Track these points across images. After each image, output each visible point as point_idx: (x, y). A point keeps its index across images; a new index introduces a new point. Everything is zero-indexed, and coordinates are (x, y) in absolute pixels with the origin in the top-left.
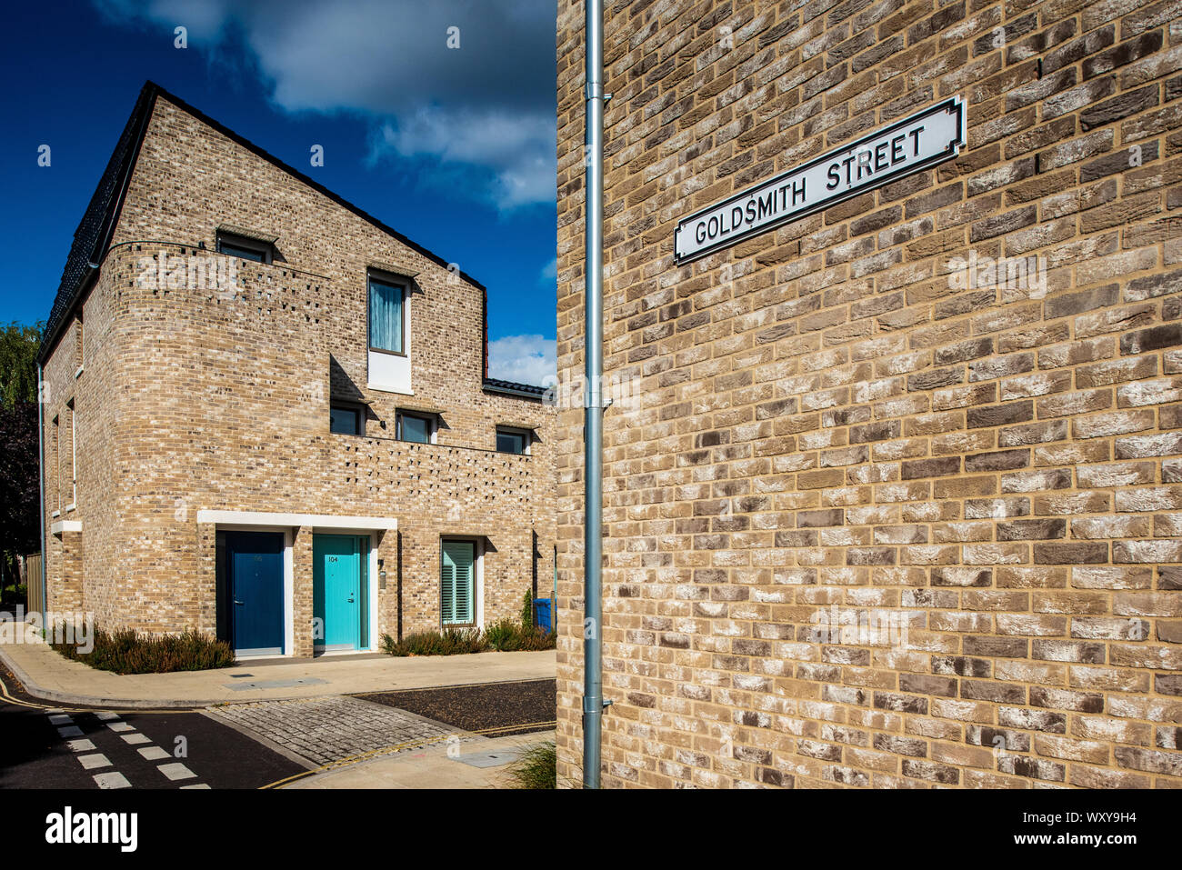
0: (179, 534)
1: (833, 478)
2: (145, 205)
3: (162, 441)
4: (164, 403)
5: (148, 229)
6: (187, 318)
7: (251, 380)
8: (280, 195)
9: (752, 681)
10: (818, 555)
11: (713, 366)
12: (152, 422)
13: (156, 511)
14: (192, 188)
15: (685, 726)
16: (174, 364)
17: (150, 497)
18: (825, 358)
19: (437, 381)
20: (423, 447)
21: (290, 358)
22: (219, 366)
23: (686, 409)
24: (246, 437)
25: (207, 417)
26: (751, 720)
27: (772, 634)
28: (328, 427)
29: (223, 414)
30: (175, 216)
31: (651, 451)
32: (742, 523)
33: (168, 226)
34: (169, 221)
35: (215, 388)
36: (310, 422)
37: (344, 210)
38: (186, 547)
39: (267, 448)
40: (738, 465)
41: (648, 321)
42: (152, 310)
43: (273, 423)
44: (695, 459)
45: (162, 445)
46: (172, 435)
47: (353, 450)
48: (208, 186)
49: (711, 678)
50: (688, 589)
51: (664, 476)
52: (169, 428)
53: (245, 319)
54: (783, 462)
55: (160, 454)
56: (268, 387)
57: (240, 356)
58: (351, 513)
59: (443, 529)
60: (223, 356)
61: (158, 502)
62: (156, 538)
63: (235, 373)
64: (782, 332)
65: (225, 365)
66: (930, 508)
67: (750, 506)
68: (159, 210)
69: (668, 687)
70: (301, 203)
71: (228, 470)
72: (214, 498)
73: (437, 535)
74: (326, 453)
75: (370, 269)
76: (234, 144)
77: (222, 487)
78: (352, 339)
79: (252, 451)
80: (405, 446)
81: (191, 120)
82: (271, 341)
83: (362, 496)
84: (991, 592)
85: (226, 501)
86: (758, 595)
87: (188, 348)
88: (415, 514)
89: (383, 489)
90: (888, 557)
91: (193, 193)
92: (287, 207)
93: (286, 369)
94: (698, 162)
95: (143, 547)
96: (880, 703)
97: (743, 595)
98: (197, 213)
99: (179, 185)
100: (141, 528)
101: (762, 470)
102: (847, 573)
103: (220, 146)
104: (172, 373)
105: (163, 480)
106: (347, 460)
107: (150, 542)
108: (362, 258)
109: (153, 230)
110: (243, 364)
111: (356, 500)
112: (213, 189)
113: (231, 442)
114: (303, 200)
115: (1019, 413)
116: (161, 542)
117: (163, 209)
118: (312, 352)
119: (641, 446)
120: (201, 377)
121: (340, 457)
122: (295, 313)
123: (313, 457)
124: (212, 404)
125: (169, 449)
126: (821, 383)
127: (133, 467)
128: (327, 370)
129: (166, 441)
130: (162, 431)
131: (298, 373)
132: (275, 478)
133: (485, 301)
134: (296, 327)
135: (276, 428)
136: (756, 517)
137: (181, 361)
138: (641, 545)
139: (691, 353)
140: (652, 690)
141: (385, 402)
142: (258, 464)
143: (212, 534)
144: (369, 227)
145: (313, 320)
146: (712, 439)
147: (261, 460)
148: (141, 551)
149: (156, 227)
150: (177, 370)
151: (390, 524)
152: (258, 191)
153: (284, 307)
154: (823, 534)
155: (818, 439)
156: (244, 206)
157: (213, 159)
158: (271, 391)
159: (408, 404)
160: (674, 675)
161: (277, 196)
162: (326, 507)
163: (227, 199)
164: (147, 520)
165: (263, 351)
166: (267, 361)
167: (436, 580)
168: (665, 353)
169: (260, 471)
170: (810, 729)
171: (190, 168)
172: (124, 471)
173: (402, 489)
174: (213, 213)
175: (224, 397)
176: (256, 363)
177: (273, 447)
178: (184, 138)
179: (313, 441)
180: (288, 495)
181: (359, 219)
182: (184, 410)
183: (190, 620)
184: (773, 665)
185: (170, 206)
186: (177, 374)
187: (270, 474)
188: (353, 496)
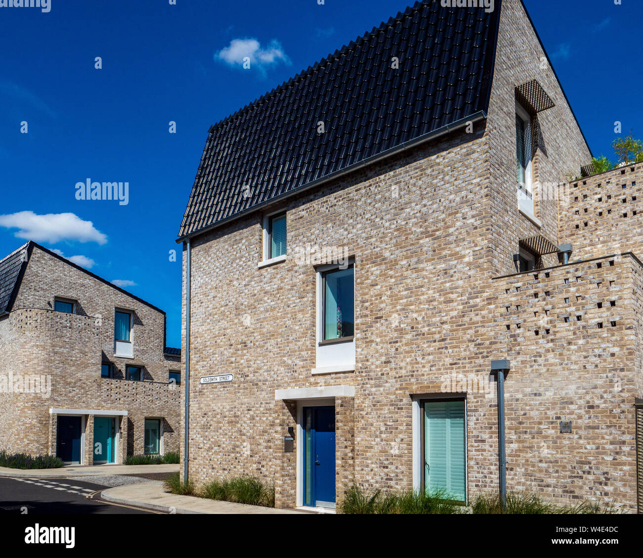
0: (42, 417)
1: (220, 422)
2: (28, 288)
5: (28, 297)
6: (48, 336)
7: (71, 358)
8: (80, 281)
9: (211, 453)
10: (219, 434)
11: (206, 402)
13: (34, 409)
14: (46, 281)
15: (201, 462)
16: (43, 354)
17: (31, 403)
18: (219, 405)
19: (143, 352)
20: (138, 382)
21: (87, 350)
22: (60, 354)
23: (202, 408)
24: (69, 380)
25: (54, 373)
26: (210, 460)
27: (213, 446)
28: (100, 375)
29: (60, 372)
30: (39, 291)
31: (197, 415)
32: (209, 428)
33: (36, 296)
34: (36, 294)
35: (58, 362)
36: (94, 374)
37: (106, 285)
38: (45, 422)
39: (77, 384)
40: (209, 419)
41: (196, 392)
43: (79, 375)
44: (203, 417)
47: (110, 384)
48: (52, 279)
49: (205, 453)
50: (202, 439)
51: (198, 419)
53: (70, 335)
54: (215, 419)
57: (67, 350)
58: (109, 409)
59: (146, 415)
60: (61, 350)
62: (33, 419)
63: (65, 356)
64: (214, 399)
65: (62, 353)
66: (230, 428)
67: (210, 426)
69: (199, 456)
70: (89, 284)
71: (61, 393)
72: (56, 404)
73: (144, 417)
74: (99, 386)
75: (116, 308)
76: (63, 263)
77: (59, 399)
78: (108, 337)
79: (71, 385)
80: (131, 382)
81: (46, 254)
82: (79, 343)
83: (113, 402)
84: (236, 439)
85: (61, 404)
86: (211, 440)
87: (48, 347)
88: (135, 409)
89: (122, 399)
90: (226, 434)
92: (83, 285)
93: (84, 353)
94: (204, 368)
95: (27, 422)
96: (225, 455)
97: (209, 440)
98: (47, 290)
99: (41, 280)
100: (27, 415)
101: (212, 420)
102: (222, 436)
103: (58, 263)
104: (42, 357)
105: (36, 397)
106: (108, 388)
107: (30, 420)
108: (113, 304)
109: (30, 298)
110: (69, 352)
111: (111, 404)
112: (54, 280)
113: (63, 382)
114: (90, 282)
115: (238, 417)
116: (35, 420)
117: (34, 289)
118: (95, 347)
119: (195, 413)
120: (53, 358)
121: (105, 387)
122: (89, 332)
123: (94, 387)
124: (57, 368)
126: (219, 408)
128: (101, 354)
131: (89, 355)
132: (79, 395)
133: (165, 318)
134: (89, 338)
136: (211, 427)
137: (45, 352)
138: (195, 431)
139: (203, 399)
140: (197, 457)
141: (121, 362)
142: (73, 390)
143: (56, 418)
144: (117, 291)
145: (96, 335)
146: (205, 414)
148: (27, 424)
151: (125, 413)
152: (72, 280)
153: (85, 330)
154: (219, 430)
155: (219, 416)
156: (66, 286)
157: (54, 269)
158: (79, 362)
159: (131, 362)
160: (200, 454)
162: (99, 406)
163: (59, 284)
164: (30, 412)
165: (76, 347)
166: (77, 351)
167: (143, 435)
168: (199, 398)
169: (73, 393)
170: (218, 460)
171: (45, 273)
173: (130, 399)
174: (54, 290)
175: (61, 365)
176: (74, 352)
177: (79, 384)
178: (43, 262)
179: (94, 381)
180: (84, 402)
181: (112, 288)
182: (45, 370)
183: (46, 450)
184: (213, 451)
185: (37, 288)
186: (44, 357)
187: (77, 394)
188: (110, 402)
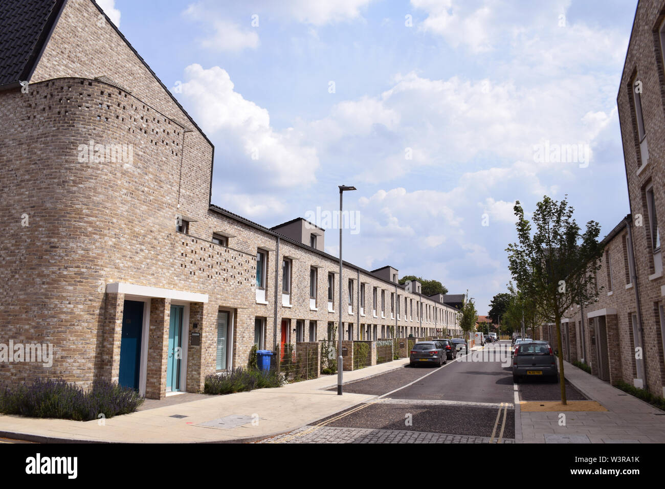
0: (95, 301)
2: (59, 50)
3: (90, 226)
4: (95, 198)
5: (58, 67)
6: (116, 139)
7: (143, 188)
8: (128, 65)
12: (84, 211)
13: (79, 282)
14: (86, 48)
16: (105, 170)
17: (76, 270)
19: (189, 200)
21: (163, 178)
22: (128, 176)
24: (136, 229)
25: (119, 212)
28: (175, 227)
29: (127, 211)
30: (74, 63)
33: (69, 68)
34: (70, 66)
35: (125, 191)
36: (168, 222)
39: (146, 239)
42: (94, 129)
43: (150, 221)
45: (90, 229)
46: (98, 223)
47: (185, 244)
48: (94, 49)
52: (96, 217)
53: (144, 146)
55: (87, 236)
56: (150, 194)
57: (139, 170)
58: (182, 289)
59: (220, 303)
61: (82, 273)
62: (77, 303)
63: (136, 182)
65: (132, 175)
68: (66, 56)
70: (139, 74)
71: (126, 253)
72: (116, 274)
73: (217, 307)
74: (173, 246)
77: (121, 265)
79: (138, 239)
80: (207, 245)
82: (155, 163)
83: (187, 278)
85: (123, 276)
89: (197, 273)
91: (86, 51)
92: (132, 74)
93: (158, 181)
95: (65, 310)
98: (86, 64)
99: (79, 43)
100: (64, 294)
104: (103, 177)
105: (87, 257)
106: (182, 252)
107: (72, 306)
109: (61, 69)
110: (140, 176)
111: (184, 280)
112: (97, 51)
113: (129, 232)
116: (81, 306)
117: (69, 56)
118: (172, 175)
120: (119, 182)
121: (179, 249)
122: (167, 147)
123: (167, 248)
124: (124, 203)
125: (95, 234)
127: (63, 244)
129: (93, 227)
130: (91, 219)
131: (165, 187)
132: (148, 261)
134: (167, 156)
135: (152, 225)
142: (141, 250)
143: (122, 302)
145: (174, 154)
147: (143, 247)
148: (65, 313)
149: (63, 67)
150: (106, 175)
151: (205, 298)
152: (119, 59)
153: (163, 141)
156: (111, 67)
158: (152, 198)
161: (127, 66)
162: (171, 284)
163: (103, 59)
164: (71, 288)
165: (151, 170)
166: (151, 177)
169: (141, 255)
171: (86, 35)
172: (52, 247)
173: (205, 274)
174: (94, 66)
175: (129, 198)
176: (147, 177)
177: (149, 238)
178: (86, 15)
179: (168, 237)
180: (153, 274)
185: (72, 55)
186: (106, 177)
187: (146, 258)
188: (183, 277)
